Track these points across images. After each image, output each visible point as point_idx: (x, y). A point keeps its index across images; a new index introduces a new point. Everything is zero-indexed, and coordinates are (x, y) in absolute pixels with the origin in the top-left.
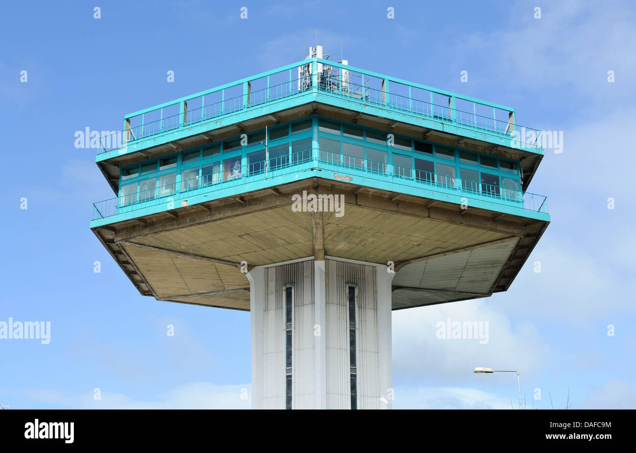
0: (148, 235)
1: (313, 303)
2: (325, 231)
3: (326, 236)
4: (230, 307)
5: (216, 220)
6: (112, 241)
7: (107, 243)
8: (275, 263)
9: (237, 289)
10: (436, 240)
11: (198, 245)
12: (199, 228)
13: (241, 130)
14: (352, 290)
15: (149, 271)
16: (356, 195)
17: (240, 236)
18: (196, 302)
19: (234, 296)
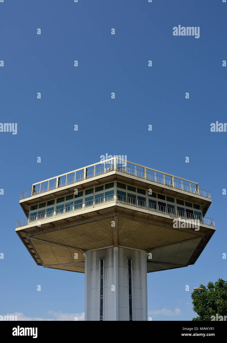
0: (41, 234)
1: (113, 266)
2: (119, 233)
3: (119, 235)
4: (75, 271)
5: (71, 227)
6: (25, 238)
7: (23, 239)
8: (96, 249)
9: (79, 262)
10: (167, 238)
11: (62, 240)
12: (63, 231)
13: (83, 188)
14: (129, 261)
15: (41, 252)
16: (133, 216)
17: (81, 235)
18: (61, 268)
19: (77, 265)
